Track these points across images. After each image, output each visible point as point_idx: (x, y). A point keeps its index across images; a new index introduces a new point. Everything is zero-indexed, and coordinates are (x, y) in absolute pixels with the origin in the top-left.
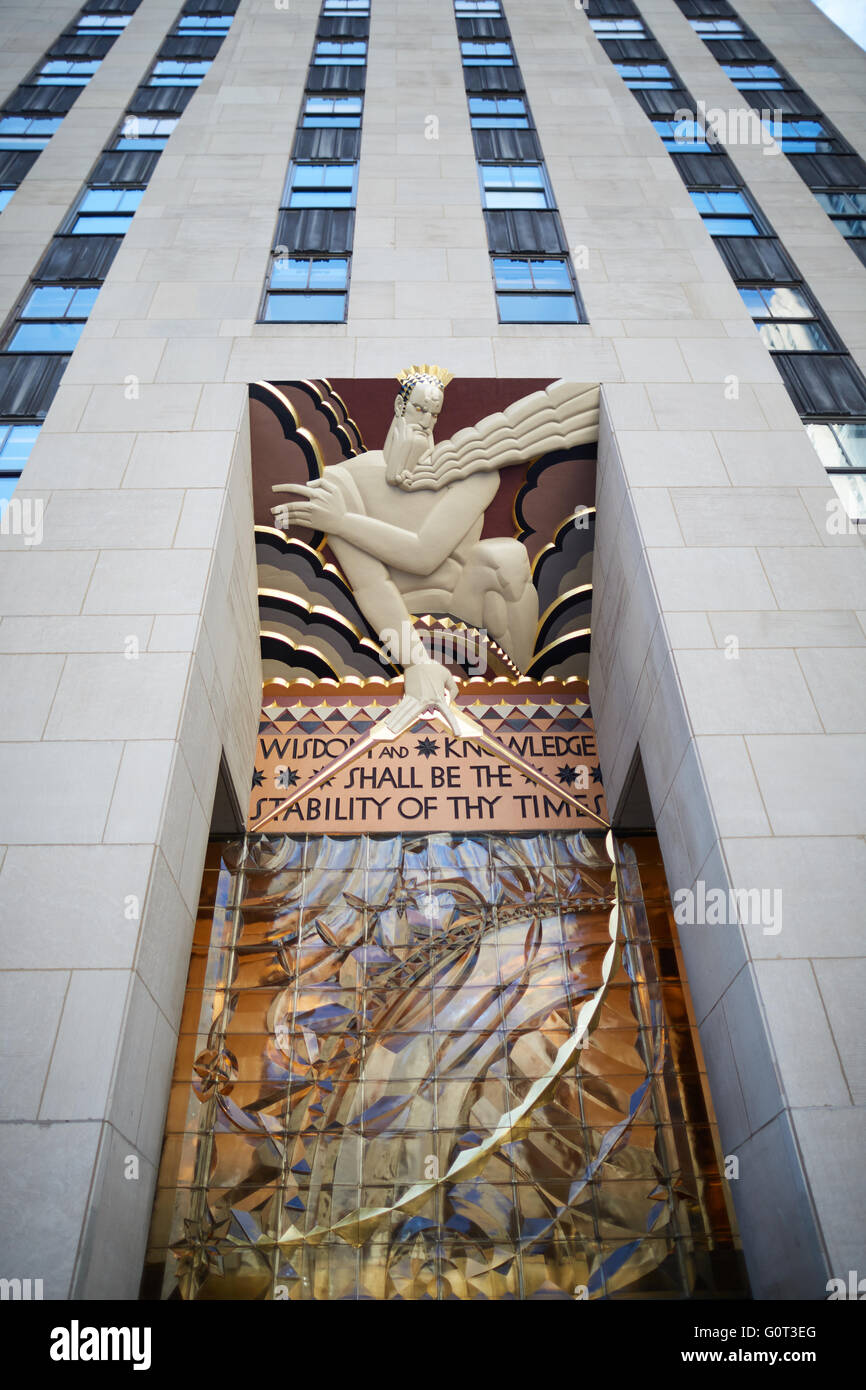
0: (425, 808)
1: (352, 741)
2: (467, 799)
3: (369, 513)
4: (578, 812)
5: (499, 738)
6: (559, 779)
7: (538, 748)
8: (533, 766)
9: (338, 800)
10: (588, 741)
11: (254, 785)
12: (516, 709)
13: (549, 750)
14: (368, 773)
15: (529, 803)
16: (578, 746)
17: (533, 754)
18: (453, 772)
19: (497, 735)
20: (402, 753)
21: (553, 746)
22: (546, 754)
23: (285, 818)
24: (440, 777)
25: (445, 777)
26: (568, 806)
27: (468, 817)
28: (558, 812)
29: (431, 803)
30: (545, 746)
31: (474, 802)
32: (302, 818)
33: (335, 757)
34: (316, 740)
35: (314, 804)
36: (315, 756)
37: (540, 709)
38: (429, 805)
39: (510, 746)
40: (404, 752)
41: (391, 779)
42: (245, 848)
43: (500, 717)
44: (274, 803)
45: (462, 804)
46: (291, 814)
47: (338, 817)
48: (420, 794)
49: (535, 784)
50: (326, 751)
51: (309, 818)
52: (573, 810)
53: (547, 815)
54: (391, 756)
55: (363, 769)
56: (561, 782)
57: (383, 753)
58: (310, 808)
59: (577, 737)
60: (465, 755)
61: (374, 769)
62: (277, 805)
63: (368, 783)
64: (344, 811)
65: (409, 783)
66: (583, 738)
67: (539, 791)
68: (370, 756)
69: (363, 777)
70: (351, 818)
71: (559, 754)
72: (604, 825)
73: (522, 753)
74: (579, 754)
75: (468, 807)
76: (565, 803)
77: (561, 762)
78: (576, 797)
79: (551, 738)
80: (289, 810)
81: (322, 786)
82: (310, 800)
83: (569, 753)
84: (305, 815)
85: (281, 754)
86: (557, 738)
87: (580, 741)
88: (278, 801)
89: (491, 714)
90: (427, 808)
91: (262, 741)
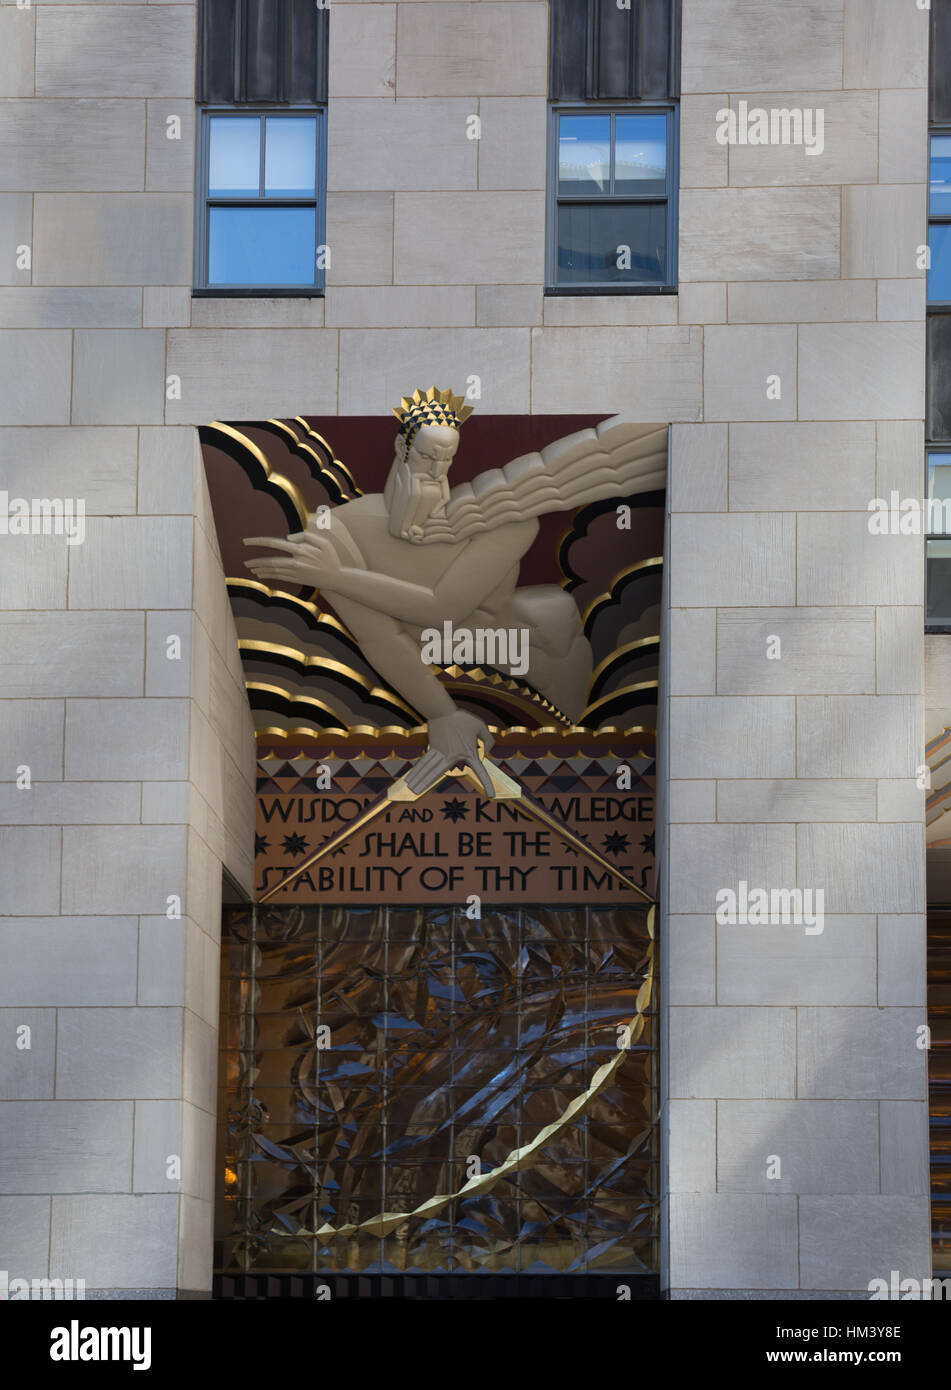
0: (450, 878)
1: (367, 801)
2: (497, 869)
3: (370, 568)
4: (621, 885)
5: (540, 800)
6: (605, 847)
7: (585, 811)
8: (576, 834)
9: (353, 869)
10: (645, 804)
11: (256, 852)
12: (564, 763)
13: (598, 815)
14: (386, 839)
15: (567, 875)
16: (633, 810)
17: (578, 819)
18: (484, 839)
19: (537, 796)
20: (425, 816)
21: (602, 809)
22: (594, 819)
23: (295, 889)
24: (469, 844)
25: (474, 845)
26: (610, 878)
27: (498, 888)
28: (598, 885)
29: (457, 874)
30: (594, 809)
31: (505, 872)
32: (314, 889)
33: (348, 820)
34: (325, 801)
35: (326, 874)
36: (324, 820)
37: (594, 763)
38: (455, 875)
39: (552, 809)
40: (428, 816)
41: (413, 846)
42: (254, 919)
43: (544, 774)
44: (281, 872)
45: (492, 875)
46: (302, 885)
47: (353, 888)
48: (445, 864)
49: (576, 853)
50: (336, 814)
51: (322, 888)
52: (615, 883)
53: (586, 888)
54: (413, 820)
55: (380, 835)
56: (607, 851)
57: (403, 817)
58: (322, 879)
59: (633, 799)
60: (499, 819)
61: (393, 835)
62: (286, 875)
63: (386, 851)
64: (360, 882)
65: (433, 851)
66: (640, 800)
67: (580, 863)
68: (388, 820)
69: (380, 844)
70: (368, 888)
71: (609, 819)
72: (648, 899)
73: (566, 817)
74: (632, 819)
75: (498, 879)
76: (608, 875)
77: (610, 828)
78: (621, 869)
79: (602, 799)
80: (299, 879)
81: (334, 854)
82: (322, 870)
83: (621, 818)
84: (317, 886)
85: (285, 817)
86: (609, 800)
87: (635, 804)
88: (286, 871)
89: (534, 770)
90: (453, 879)
91: (261, 801)
